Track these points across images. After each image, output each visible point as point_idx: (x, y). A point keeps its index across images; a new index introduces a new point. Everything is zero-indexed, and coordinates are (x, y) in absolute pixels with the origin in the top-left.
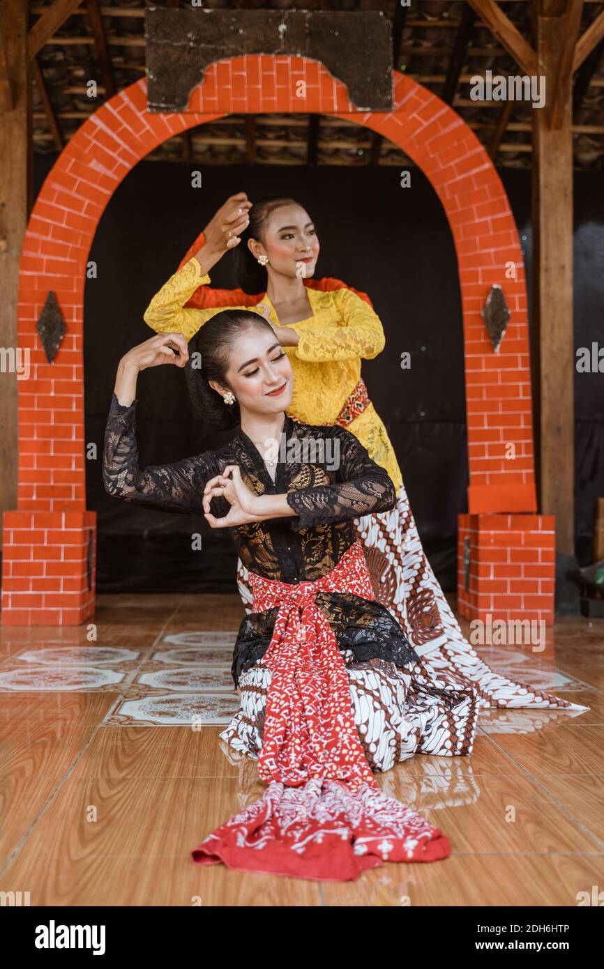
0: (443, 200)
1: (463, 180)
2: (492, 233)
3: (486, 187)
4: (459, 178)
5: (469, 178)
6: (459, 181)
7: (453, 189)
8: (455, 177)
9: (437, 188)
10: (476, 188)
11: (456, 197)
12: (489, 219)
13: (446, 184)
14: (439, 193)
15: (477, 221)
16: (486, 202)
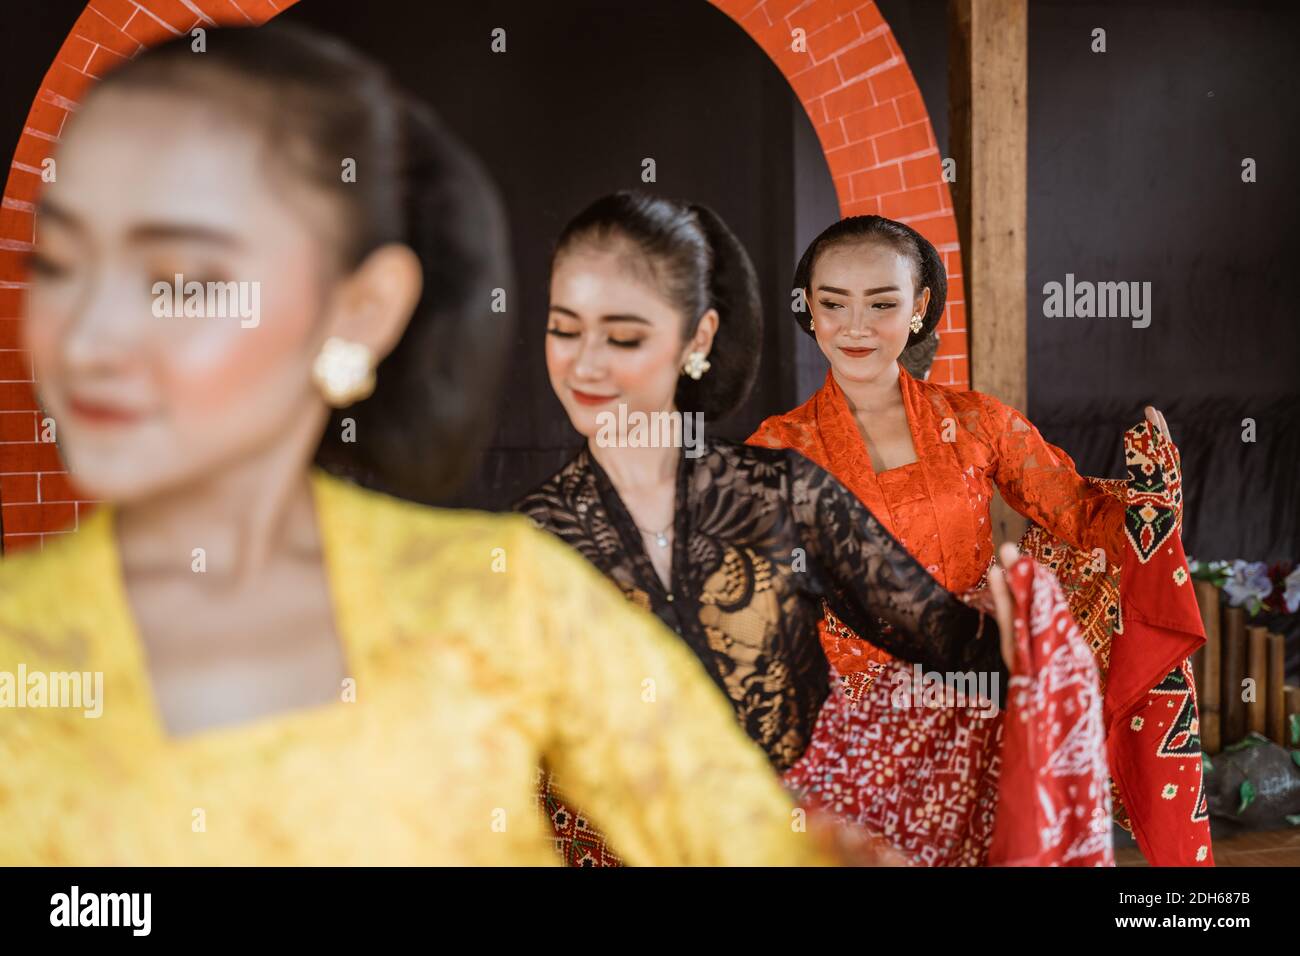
0: (818, 127)
1: (854, 85)
2: (904, 189)
3: (894, 100)
4: (845, 84)
5: (864, 82)
6: (845, 89)
7: (837, 103)
8: (840, 83)
9: (806, 103)
10: (876, 104)
11: (841, 119)
12: (899, 161)
13: (822, 97)
14: (810, 113)
15: (878, 165)
16: (893, 130)
